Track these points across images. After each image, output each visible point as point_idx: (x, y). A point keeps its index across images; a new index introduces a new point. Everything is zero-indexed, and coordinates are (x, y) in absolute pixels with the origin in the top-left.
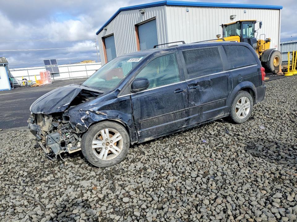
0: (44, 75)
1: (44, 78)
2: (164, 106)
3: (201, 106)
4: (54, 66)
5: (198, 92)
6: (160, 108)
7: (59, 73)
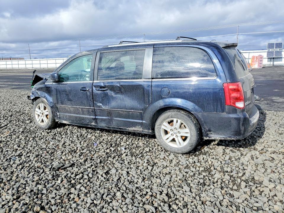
0: (255, 59)
1: (254, 62)
2: (72, 99)
3: (110, 110)
4: (278, 50)
5: (106, 95)
6: (70, 100)
7: (282, 58)
